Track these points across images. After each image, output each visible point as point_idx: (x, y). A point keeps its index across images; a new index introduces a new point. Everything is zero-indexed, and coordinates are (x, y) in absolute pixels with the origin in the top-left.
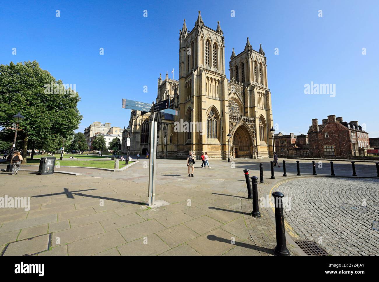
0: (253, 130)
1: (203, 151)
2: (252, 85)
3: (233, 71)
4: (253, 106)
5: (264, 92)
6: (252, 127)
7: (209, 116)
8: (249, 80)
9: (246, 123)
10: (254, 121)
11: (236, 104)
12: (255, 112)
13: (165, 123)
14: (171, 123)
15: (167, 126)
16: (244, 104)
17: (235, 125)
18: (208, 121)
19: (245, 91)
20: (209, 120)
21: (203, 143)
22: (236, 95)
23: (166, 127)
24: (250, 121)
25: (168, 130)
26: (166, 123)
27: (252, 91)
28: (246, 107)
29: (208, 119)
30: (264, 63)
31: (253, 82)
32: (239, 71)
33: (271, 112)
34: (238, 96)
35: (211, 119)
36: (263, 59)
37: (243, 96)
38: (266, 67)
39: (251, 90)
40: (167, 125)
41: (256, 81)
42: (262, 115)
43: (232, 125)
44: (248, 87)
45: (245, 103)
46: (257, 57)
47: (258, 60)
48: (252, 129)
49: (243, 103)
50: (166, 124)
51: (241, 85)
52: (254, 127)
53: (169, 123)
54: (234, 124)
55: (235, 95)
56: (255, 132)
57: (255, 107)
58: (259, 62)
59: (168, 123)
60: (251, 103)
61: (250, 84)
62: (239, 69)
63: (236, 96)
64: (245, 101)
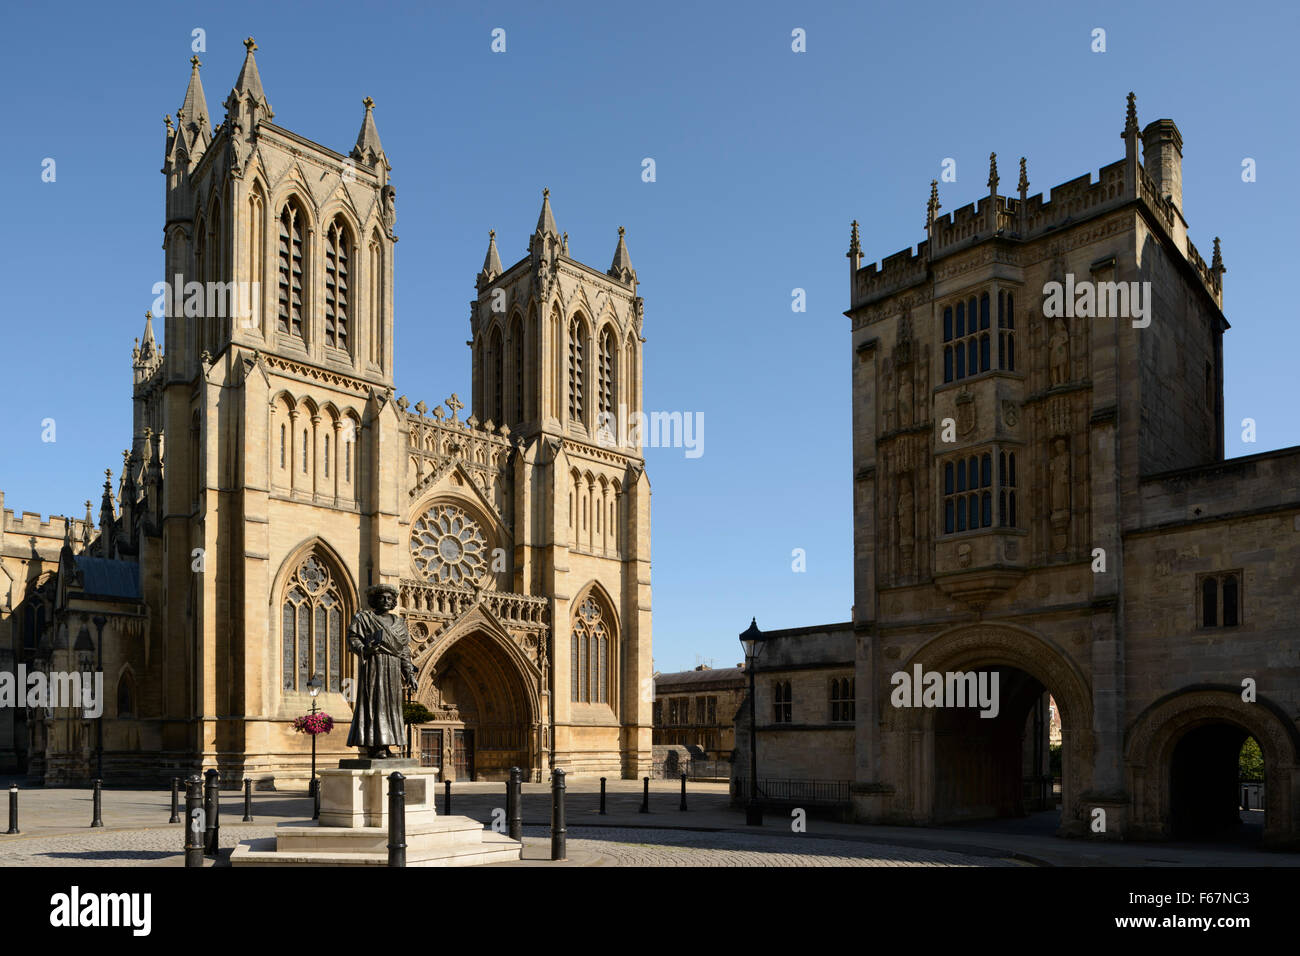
0: (539, 652)
1: (245, 753)
2: (546, 441)
3: (485, 355)
4: (548, 542)
5: (621, 475)
6: (532, 639)
7: (298, 588)
8: (536, 414)
9: (502, 622)
10: (548, 615)
11: (471, 530)
12: (553, 570)
13: (84, 616)
14: (120, 616)
15: (100, 631)
16: (512, 529)
17: (438, 633)
18: (290, 613)
19: (517, 465)
20: (297, 605)
21: (249, 714)
22: (465, 481)
23: (94, 635)
24: (525, 611)
25: (105, 648)
26: (93, 613)
27: (544, 466)
28: (517, 543)
29: (290, 602)
30: (630, 328)
31: (556, 421)
32: (505, 361)
33: (643, 571)
34: (475, 489)
35: (309, 600)
36: (623, 308)
37: (504, 486)
38: (640, 349)
39: (542, 461)
40: (100, 624)
41: (582, 415)
42: (597, 581)
43: (423, 628)
44: (528, 446)
45: (516, 526)
46: (585, 296)
47: (595, 309)
48: (534, 649)
49: (503, 525)
50: (91, 617)
51: (502, 435)
52: (545, 644)
53: (112, 615)
54: (432, 627)
55: (461, 483)
56: (545, 661)
57: (552, 545)
58: (601, 322)
59: (104, 614)
60: (541, 527)
61: (539, 434)
62: (505, 349)
63: (465, 491)
64: (512, 516)
